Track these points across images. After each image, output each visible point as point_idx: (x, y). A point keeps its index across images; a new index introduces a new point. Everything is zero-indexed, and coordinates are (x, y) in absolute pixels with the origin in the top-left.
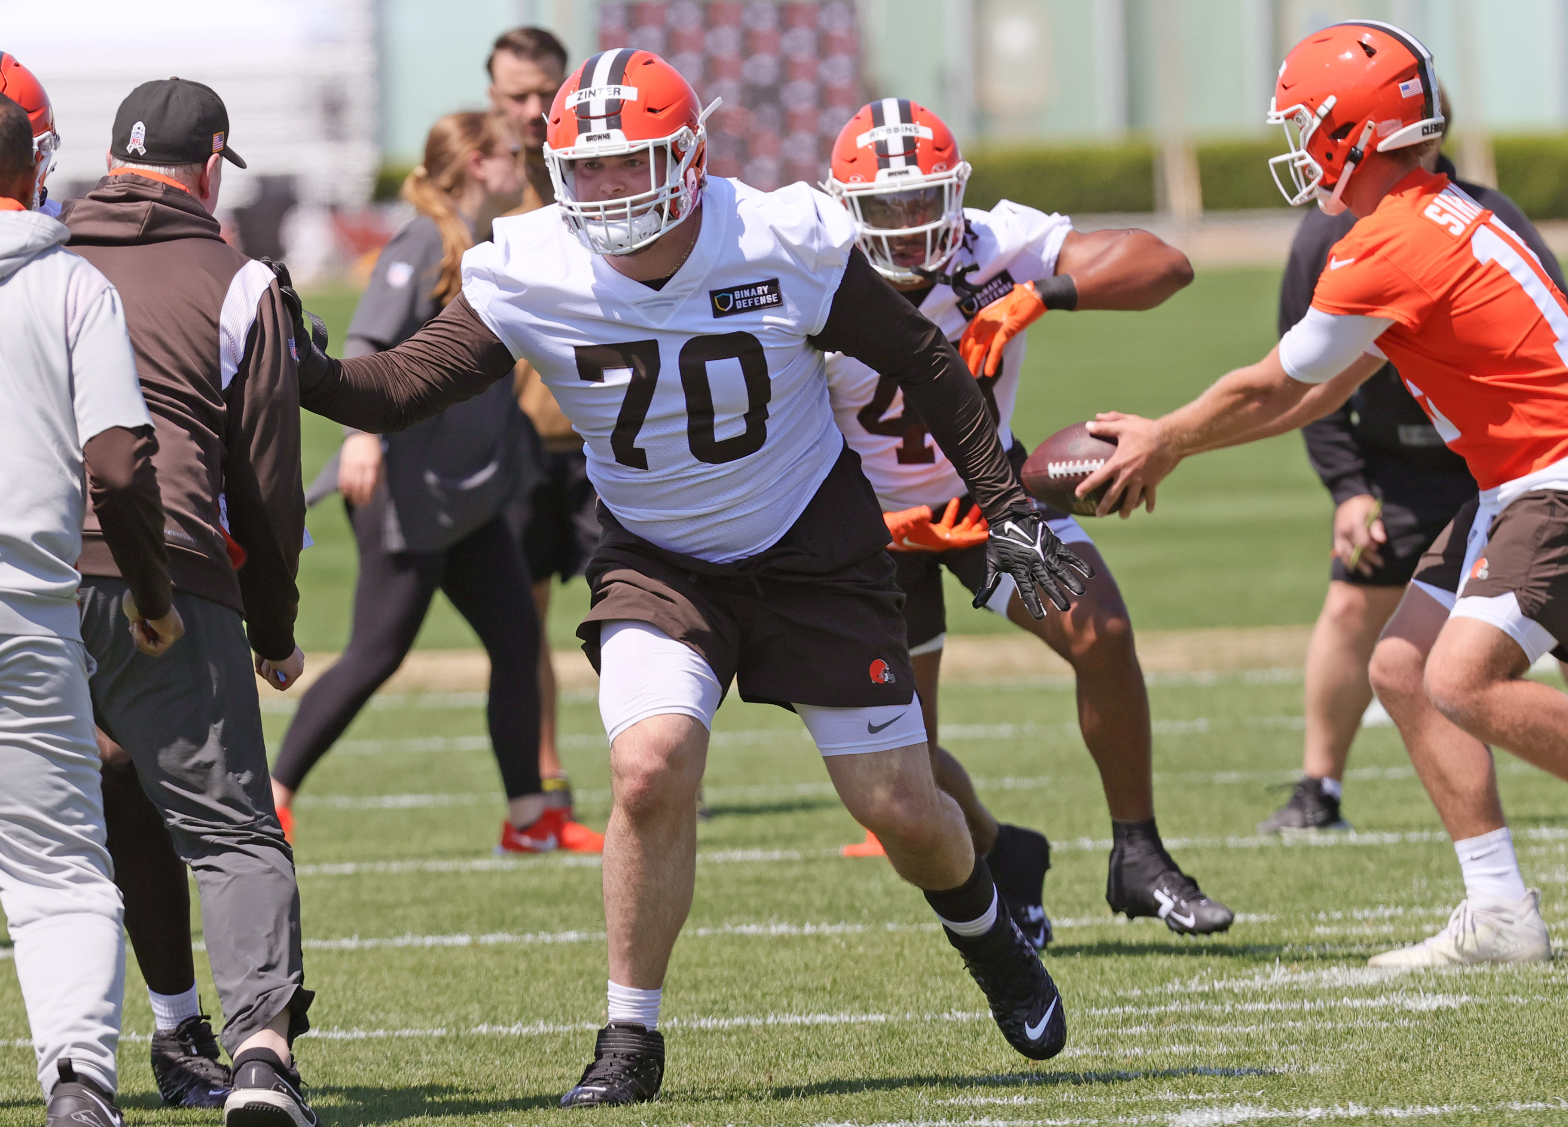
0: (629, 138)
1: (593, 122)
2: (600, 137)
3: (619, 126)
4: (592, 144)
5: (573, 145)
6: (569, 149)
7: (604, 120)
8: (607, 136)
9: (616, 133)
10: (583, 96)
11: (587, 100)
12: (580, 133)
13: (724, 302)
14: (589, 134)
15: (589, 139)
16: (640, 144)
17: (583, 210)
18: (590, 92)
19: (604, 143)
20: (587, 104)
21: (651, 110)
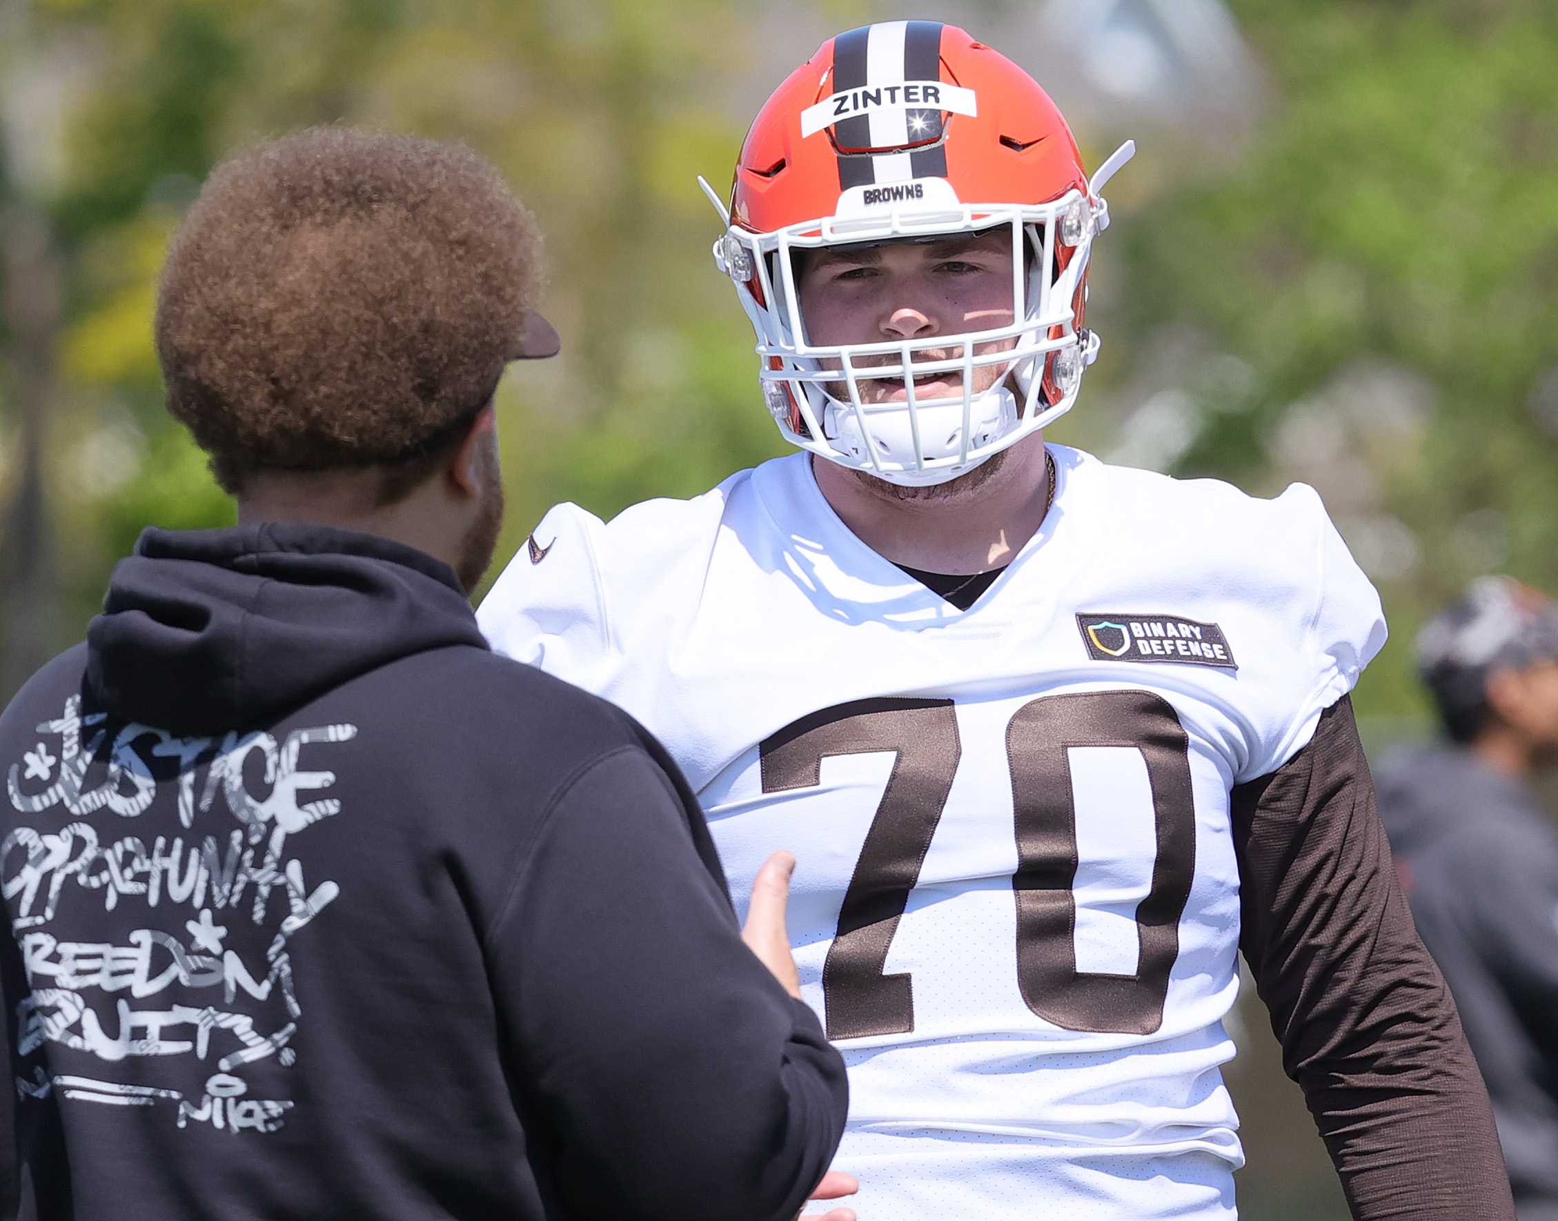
0: (964, 197)
1: (877, 160)
2: (897, 194)
3: (941, 171)
4: (877, 208)
5: (832, 213)
6: (825, 223)
7: (906, 157)
8: (915, 192)
9: (934, 186)
10: (849, 104)
11: (861, 111)
12: (845, 186)
13: (1112, 639)
14: (870, 188)
15: (870, 198)
16: (994, 214)
17: (859, 361)
18: (866, 95)
19: (906, 205)
20: (862, 122)
21: (1005, 141)
